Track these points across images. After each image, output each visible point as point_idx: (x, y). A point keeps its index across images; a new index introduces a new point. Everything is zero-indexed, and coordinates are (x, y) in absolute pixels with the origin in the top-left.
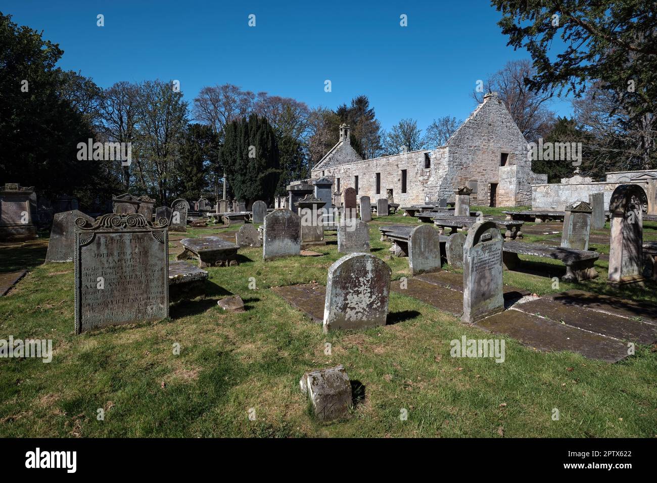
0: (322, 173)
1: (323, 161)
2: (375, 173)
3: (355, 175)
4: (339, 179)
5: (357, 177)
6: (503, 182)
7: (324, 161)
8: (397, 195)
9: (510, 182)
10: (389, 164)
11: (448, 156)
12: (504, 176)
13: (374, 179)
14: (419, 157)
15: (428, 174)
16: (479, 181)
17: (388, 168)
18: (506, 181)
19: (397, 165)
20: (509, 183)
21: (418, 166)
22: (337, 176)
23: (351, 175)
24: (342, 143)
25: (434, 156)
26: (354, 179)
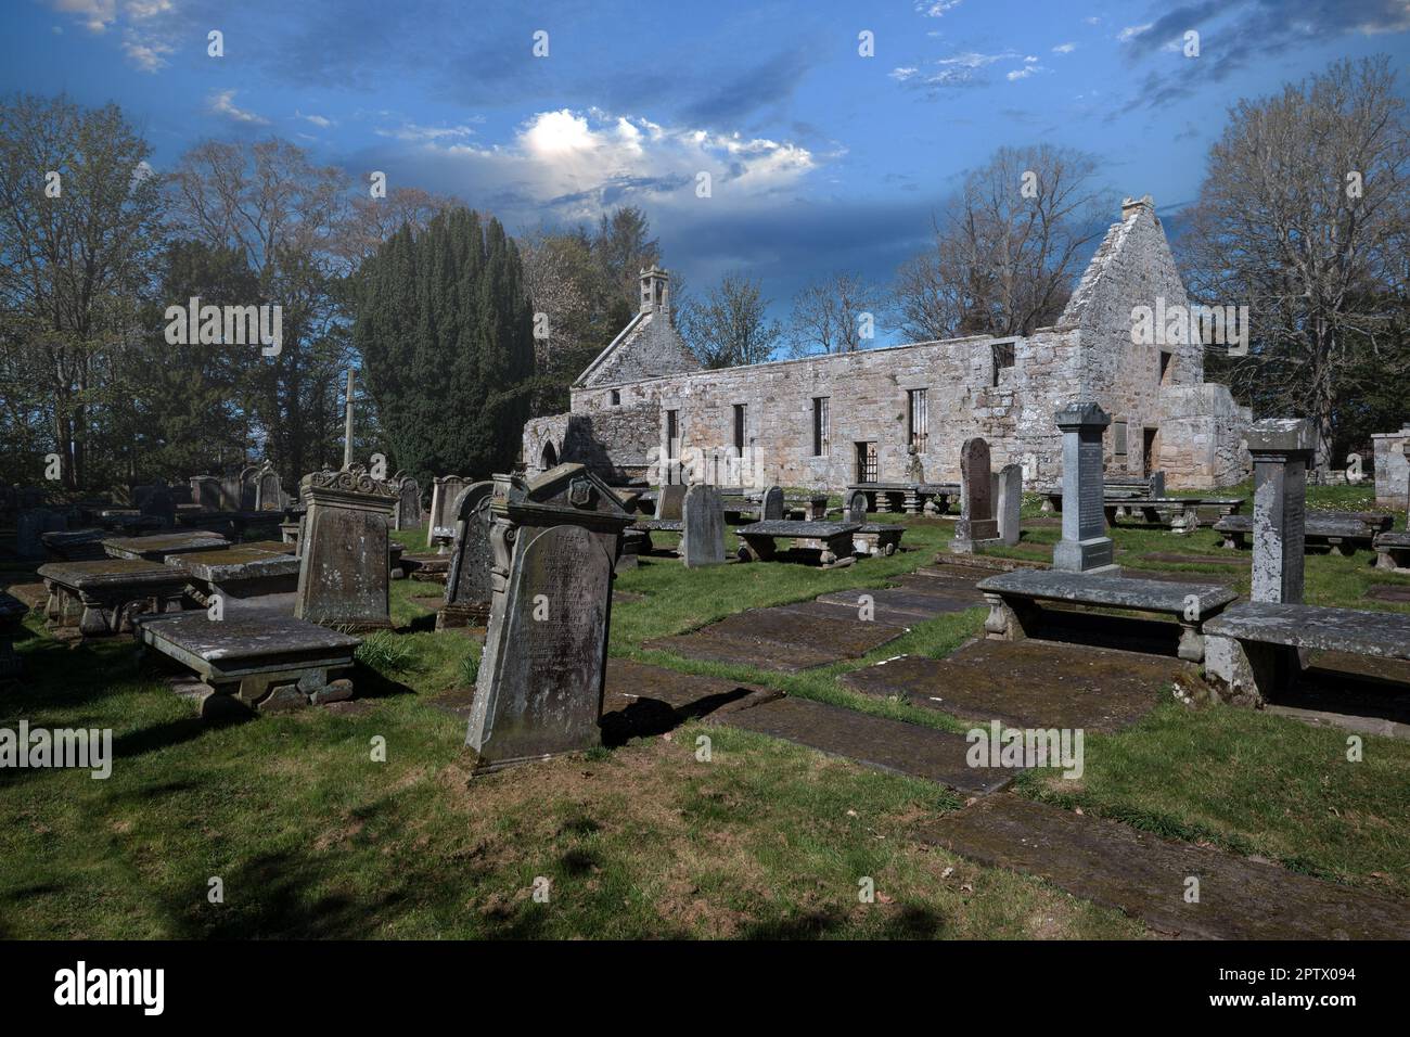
0: (609, 396)
1: (600, 363)
2: (809, 397)
3: (736, 401)
4: (672, 414)
5: (739, 409)
6: (1171, 425)
7: (605, 364)
8: (892, 459)
9: (1195, 427)
10: (861, 373)
11: (1079, 352)
12: (1177, 411)
13: (807, 413)
14: (974, 356)
15: (1006, 401)
16: (1129, 421)
17: (860, 385)
18: (1182, 424)
19: (893, 377)
20: (1190, 429)
21: (969, 381)
22: (666, 405)
23: (718, 402)
24: (649, 317)
25: (1027, 353)
26: (731, 414)
